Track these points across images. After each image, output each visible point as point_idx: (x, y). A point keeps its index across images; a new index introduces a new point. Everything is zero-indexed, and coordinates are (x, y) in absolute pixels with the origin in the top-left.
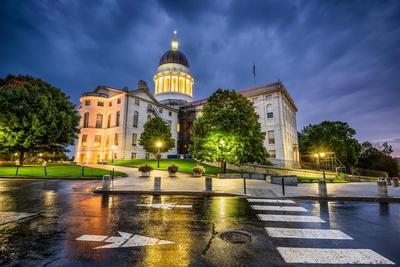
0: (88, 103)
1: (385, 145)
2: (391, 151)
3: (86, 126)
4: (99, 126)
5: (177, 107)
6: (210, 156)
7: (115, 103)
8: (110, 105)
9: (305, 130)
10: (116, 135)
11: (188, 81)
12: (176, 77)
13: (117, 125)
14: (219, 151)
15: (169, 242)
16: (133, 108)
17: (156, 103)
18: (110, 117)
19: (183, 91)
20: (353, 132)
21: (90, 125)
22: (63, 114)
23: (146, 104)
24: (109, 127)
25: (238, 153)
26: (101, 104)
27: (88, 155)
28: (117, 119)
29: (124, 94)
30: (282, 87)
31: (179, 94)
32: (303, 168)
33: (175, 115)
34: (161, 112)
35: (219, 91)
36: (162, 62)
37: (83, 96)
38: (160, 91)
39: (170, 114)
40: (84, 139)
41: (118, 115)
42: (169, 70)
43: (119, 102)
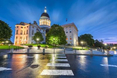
0: (18, 27)
1: (101, 40)
2: (103, 42)
3: (17, 34)
4: (21, 34)
5: (46, 29)
6: (51, 43)
7: (26, 27)
8: (25, 28)
9: (80, 36)
10: (27, 37)
11: (49, 22)
12: (46, 21)
13: (27, 34)
14: (53, 41)
15: (11, 69)
16: (32, 29)
17: (39, 27)
18: (25, 31)
19: (48, 25)
20: (92, 37)
21: (18, 33)
22: (6, 30)
23: (36, 28)
24: (24, 34)
25: (58, 42)
26: (22, 27)
27: (18, 42)
28: (27, 32)
29: (29, 25)
30: (74, 24)
31: (46, 25)
32: (79, 46)
33: (45, 31)
34: (41, 30)
35: (54, 25)
36: (41, 16)
37: (16, 25)
38: (41, 24)
39: (44, 31)
40: (17, 38)
41: (27, 31)
42: (43, 18)
43: (28, 27)
